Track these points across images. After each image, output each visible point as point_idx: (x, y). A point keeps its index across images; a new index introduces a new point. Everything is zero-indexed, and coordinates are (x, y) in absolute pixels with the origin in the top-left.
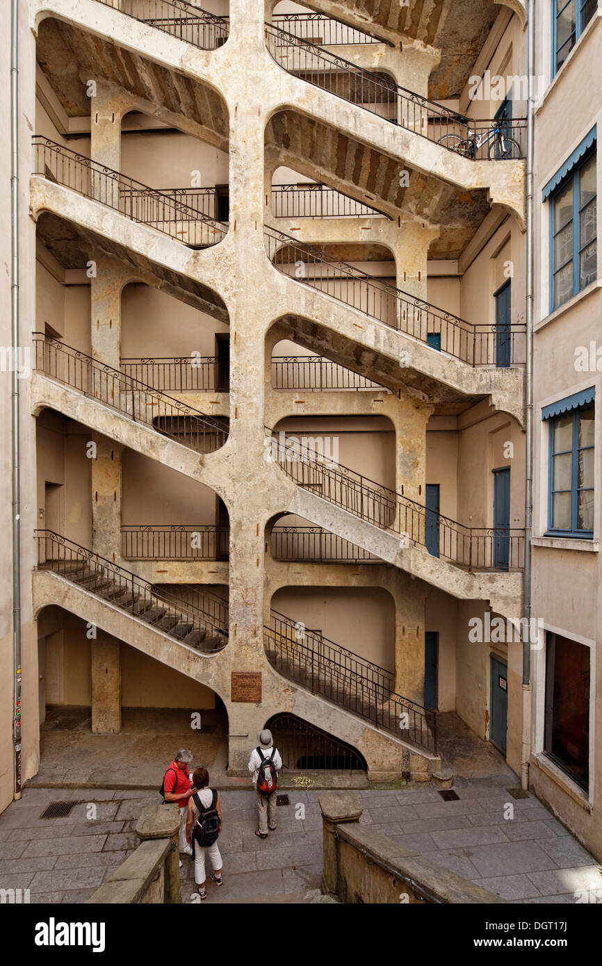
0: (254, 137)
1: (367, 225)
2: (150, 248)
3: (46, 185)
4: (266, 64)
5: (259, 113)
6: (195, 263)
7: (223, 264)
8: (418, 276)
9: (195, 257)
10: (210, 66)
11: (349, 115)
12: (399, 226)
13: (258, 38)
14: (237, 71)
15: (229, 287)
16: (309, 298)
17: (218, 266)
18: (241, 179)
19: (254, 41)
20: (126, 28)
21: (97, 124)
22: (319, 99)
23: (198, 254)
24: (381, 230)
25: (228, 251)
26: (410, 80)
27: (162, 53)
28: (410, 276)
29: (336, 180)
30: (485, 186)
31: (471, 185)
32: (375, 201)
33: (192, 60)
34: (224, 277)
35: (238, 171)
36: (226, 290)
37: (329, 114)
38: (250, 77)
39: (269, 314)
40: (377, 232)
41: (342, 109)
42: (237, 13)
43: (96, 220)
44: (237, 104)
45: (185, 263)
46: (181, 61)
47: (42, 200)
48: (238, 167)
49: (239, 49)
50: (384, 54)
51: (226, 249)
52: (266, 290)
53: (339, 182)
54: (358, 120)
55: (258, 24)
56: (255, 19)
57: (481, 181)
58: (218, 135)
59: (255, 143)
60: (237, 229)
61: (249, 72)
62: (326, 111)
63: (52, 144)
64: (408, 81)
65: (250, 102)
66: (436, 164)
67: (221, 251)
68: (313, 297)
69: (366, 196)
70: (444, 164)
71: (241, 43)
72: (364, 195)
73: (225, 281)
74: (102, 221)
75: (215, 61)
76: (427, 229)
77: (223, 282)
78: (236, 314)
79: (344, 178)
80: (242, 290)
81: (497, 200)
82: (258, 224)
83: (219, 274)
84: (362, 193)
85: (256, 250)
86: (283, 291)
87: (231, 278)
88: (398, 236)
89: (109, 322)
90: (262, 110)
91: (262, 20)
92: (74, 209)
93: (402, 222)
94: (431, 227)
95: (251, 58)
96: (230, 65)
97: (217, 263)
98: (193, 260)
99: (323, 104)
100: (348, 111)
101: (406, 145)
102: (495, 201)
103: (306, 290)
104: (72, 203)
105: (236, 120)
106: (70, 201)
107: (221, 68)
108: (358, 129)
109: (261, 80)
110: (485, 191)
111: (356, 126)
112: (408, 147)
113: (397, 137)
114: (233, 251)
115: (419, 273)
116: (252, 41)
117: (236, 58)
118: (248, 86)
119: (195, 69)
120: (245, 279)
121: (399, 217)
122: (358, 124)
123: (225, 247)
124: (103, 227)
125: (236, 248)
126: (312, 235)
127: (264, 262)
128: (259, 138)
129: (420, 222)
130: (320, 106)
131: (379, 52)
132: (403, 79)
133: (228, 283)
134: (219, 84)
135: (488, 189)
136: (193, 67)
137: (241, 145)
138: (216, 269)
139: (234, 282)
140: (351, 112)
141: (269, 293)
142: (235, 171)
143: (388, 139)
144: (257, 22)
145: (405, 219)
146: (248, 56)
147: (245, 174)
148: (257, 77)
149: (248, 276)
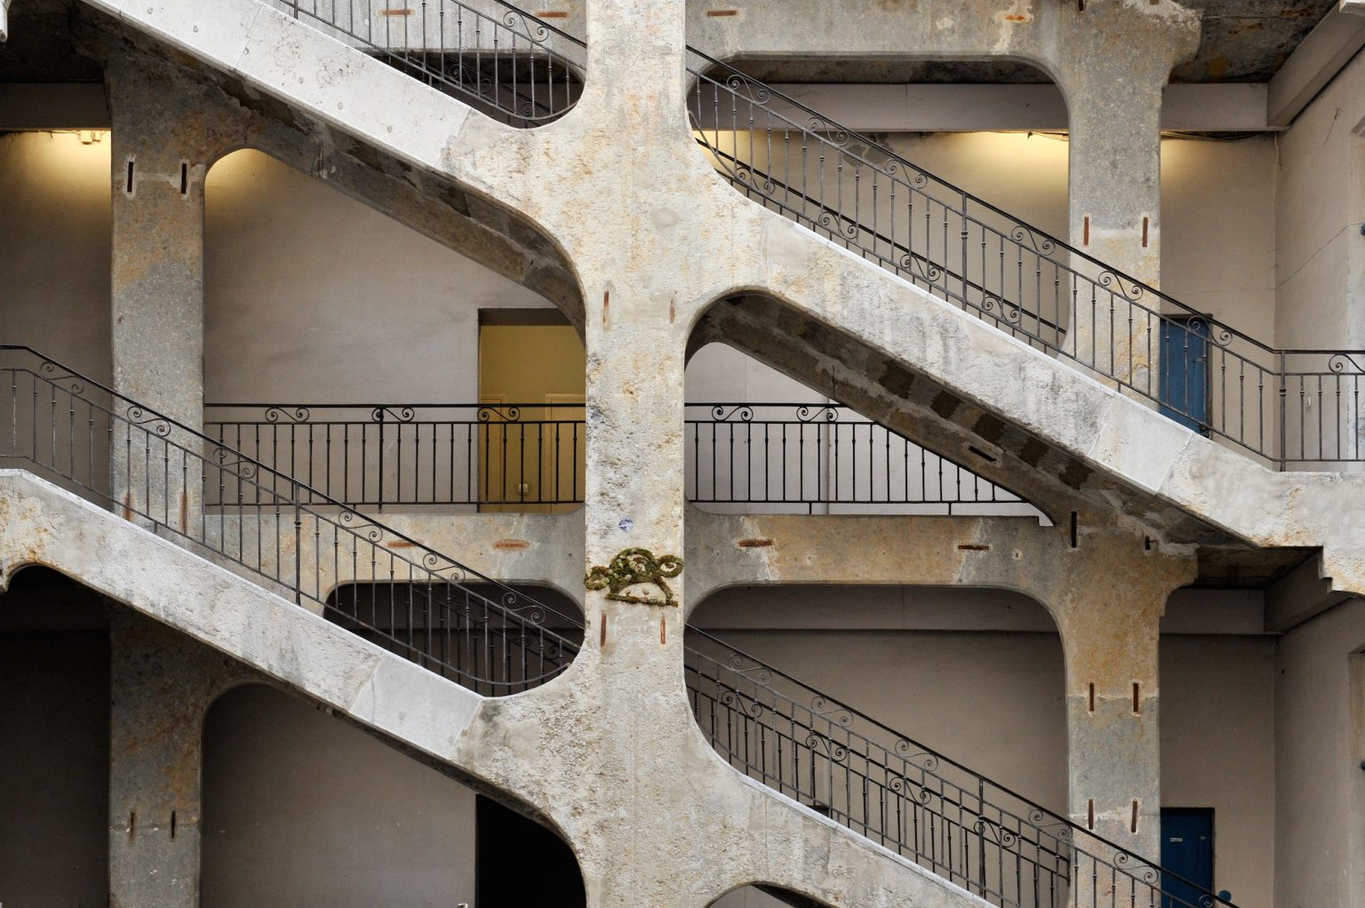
0: (659, 378)
1: (976, 536)
2: (357, 689)
3: (42, 499)
4: (694, 173)
5: (672, 311)
6: (486, 734)
7: (568, 737)
8: (1131, 696)
9: (488, 716)
10: (531, 173)
11: (927, 329)
12: (1074, 545)
13: (667, 97)
14: (609, 191)
15: (585, 805)
16: (817, 841)
17: (554, 745)
18: (621, 498)
19: (658, 107)
20: (286, 49)
21: (132, 196)
22: (844, 278)
23: (496, 709)
24: (1018, 554)
25: (583, 702)
26: (1107, 99)
27: (389, 129)
28: (1108, 697)
29: (881, 397)
30: (1313, 544)
31: (1270, 536)
32: (999, 464)
33: (479, 154)
34: (570, 779)
35: (610, 474)
36: (577, 811)
37: (872, 324)
38: (646, 208)
39: (700, 883)
40: (1006, 558)
41: (906, 309)
42: (609, 22)
43: (193, 601)
44: (609, 284)
45: (458, 736)
46: (447, 155)
47: (31, 541)
48: (613, 464)
49: (614, 127)
50: (1028, 16)
51: (578, 695)
52: (694, 816)
53: (890, 405)
54: (951, 342)
55: (668, 58)
56: (660, 43)
57: (1297, 527)
58: (518, 247)
59: (659, 400)
60: (607, 639)
61: (643, 195)
62: (862, 313)
63: (59, 372)
64: (1101, 104)
65: (646, 281)
66: (1172, 476)
67: (562, 702)
68: (827, 840)
69: (972, 449)
70: (1194, 477)
71: (621, 110)
72: (966, 445)
73: (574, 788)
74: (212, 607)
75: (544, 159)
76: (1158, 555)
77: (570, 792)
78: (606, 882)
79: (906, 397)
80: (623, 813)
81: (1345, 582)
82: (668, 629)
83: (557, 772)
84: (963, 440)
85: (662, 700)
86: (740, 820)
87: (589, 778)
88: (1070, 571)
89: (168, 819)
90: (680, 301)
91: (679, 44)
92: (130, 572)
93: (1083, 530)
94: (1169, 549)
95: (646, 155)
96: (589, 173)
97: (551, 736)
98: (480, 726)
99: (854, 292)
100: (925, 316)
101: (1088, 418)
102: (1337, 586)
103: (806, 818)
104: (124, 554)
105: (607, 329)
106: (118, 547)
107: (562, 179)
108: (953, 368)
109: (676, 220)
110: (1312, 555)
111: (946, 360)
112: (1093, 425)
113: (1063, 395)
114: (597, 703)
115: (1136, 686)
116: (652, 104)
117: (606, 153)
118: (641, 235)
119: (489, 181)
120: (632, 781)
121: (1074, 514)
122: (952, 354)
123: (576, 690)
124: (218, 625)
125: (607, 693)
126: (808, 562)
127: (686, 738)
128: (671, 383)
129: (1138, 534)
130: (844, 298)
131: (1011, 11)
132: (1086, 96)
133: (582, 792)
134: (557, 226)
135: (1317, 551)
136: (481, 172)
137: (617, 400)
138: (547, 752)
139: (600, 791)
140: (934, 319)
141: (702, 825)
142: (603, 475)
143: (1039, 402)
144: (666, 51)
145: (1089, 524)
146: (641, 149)
147: (632, 485)
148: (664, 210)
149: (640, 773)
